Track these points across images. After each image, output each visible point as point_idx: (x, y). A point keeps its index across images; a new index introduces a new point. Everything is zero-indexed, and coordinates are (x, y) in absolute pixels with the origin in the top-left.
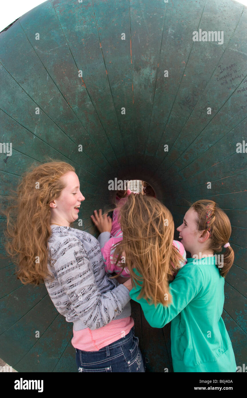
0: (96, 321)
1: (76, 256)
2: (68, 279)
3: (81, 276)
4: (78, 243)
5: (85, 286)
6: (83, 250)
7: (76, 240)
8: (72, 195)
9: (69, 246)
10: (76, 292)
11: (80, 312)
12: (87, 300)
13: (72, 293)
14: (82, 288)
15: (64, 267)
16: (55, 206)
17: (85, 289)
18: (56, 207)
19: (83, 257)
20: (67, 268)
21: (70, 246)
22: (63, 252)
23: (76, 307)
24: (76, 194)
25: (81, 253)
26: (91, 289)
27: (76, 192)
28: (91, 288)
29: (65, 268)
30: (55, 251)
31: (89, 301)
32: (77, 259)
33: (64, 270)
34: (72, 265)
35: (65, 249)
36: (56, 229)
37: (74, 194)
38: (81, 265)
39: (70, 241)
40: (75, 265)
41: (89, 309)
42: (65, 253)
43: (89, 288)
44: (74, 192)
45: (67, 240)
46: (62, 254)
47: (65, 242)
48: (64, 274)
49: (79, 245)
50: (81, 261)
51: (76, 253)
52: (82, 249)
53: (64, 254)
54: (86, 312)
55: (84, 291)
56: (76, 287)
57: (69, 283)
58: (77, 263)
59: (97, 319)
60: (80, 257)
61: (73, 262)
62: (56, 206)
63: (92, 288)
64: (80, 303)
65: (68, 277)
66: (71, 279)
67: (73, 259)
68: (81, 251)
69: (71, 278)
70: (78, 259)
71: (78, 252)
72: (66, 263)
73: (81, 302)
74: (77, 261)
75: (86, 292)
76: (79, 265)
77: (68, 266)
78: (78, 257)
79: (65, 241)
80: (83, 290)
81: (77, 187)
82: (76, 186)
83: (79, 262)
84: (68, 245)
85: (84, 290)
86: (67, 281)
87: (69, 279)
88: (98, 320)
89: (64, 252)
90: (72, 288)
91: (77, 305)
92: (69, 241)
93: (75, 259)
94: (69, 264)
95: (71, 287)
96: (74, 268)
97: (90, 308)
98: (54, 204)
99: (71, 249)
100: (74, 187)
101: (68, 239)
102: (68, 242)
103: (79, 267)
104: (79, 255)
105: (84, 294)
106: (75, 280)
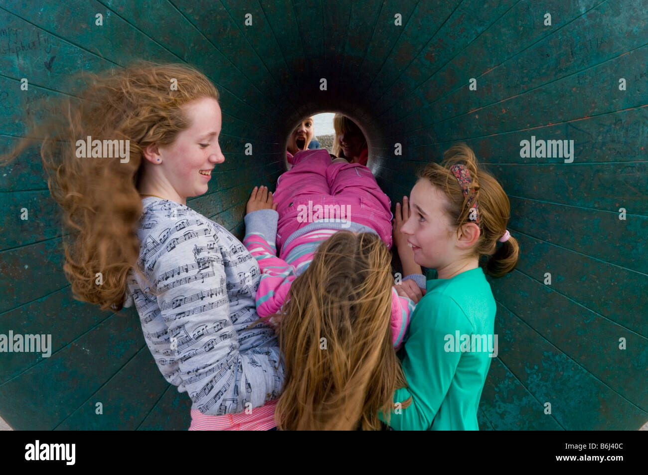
0: (219, 402)
1: (198, 257)
2: (176, 299)
3: (202, 298)
4: (206, 230)
5: (208, 321)
6: (216, 246)
7: (202, 224)
8: (199, 146)
9: (185, 235)
10: (187, 326)
11: (189, 373)
12: (207, 349)
13: (180, 327)
14: (201, 322)
15: (171, 275)
16: (158, 160)
17: (206, 327)
18: (161, 164)
19: (212, 261)
20: (177, 277)
21: (188, 236)
22: (171, 244)
23: (181, 359)
24: (209, 147)
25: (210, 250)
26: (219, 330)
27: (209, 143)
28: (219, 327)
29: (173, 276)
30: (153, 242)
31: (211, 353)
32: (199, 263)
33: (170, 281)
34: (187, 271)
35: (177, 239)
36: (159, 204)
37: (204, 146)
38: (208, 275)
39: (188, 224)
40: (193, 273)
41: (207, 369)
42: (174, 247)
43: (215, 327)
44: (205, 142)
45: (183, 223)
46: (169, 249)
47: (177, 227)
48: (168, 289)
49: (207, 235)
50: (208, 267)
51: (198, 251)
52: (214, 244)
53: (172, 248)
54: (200, 375)
55: (203, 329)
56: (188, 317)
57: (177, 307)
58: (198, 270)
59: (222, 398)
60: (206, 260)
61: (190, 267)
62: (160, 162)
63: (221, 329)
64: (191, 352)
65: (176, 295)
66: (181, 300)
67: (191, 260)
68: (212, 246)
69: (181, 298)
70: (202, 264)
71: (202, 249)
72: (176, 268)
73: (193, 351)
74: (200, 267)
75: (208, 334)
76: (202, 274)
77: (179, 274)
78: (201, 259)
79: (178, 224)
80: (202, 327)
81: (213, 134)
82: (211, 130)
83: (203, 269)
84: (183, 232)
85: (204, 327)
86: (174, 303)
87: (177, 301)
88: (225, 400)
89: (172, 246)
90: (179, 318)
91: (185, 354)
92: (186, 225)
93: (194, 262)
94: (181, 269)
95: (179, 316)
96: (190, 279)
97: (210, 367)
98: (157, 157)
99: (189, 241)
100: (205, 133)
101: (185, 221)
102: (184, 227)
103: (203, 278)
104: (204, 255)
105: (203, 335)
106: (189, 305)
